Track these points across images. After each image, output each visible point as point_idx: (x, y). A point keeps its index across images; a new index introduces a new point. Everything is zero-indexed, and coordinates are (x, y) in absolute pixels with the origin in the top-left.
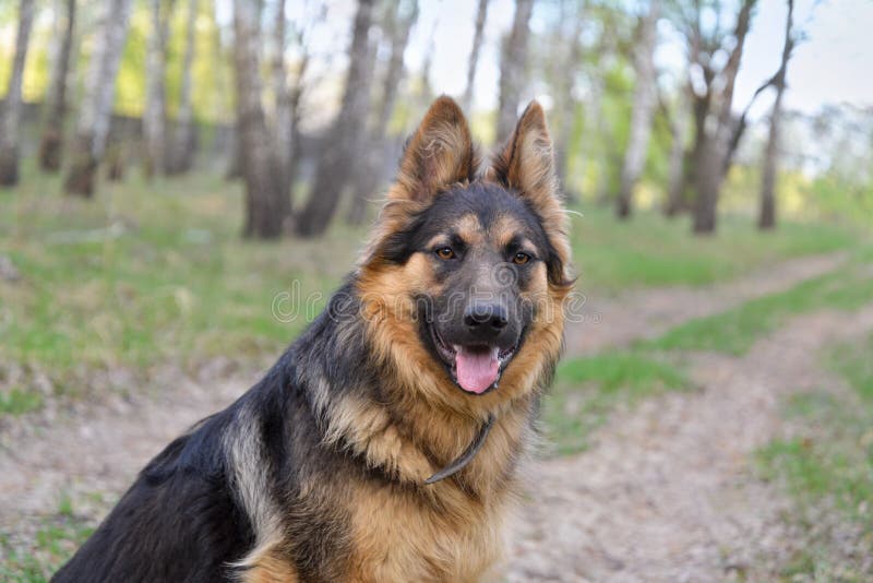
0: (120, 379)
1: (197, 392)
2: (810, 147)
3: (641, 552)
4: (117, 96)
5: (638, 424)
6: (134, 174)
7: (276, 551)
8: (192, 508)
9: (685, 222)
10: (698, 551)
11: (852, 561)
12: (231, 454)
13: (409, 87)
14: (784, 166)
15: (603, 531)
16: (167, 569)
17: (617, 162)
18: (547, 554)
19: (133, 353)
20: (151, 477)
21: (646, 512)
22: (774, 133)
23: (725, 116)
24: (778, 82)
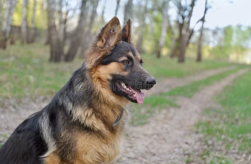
0: (13, 101)
1: (35, 105)
2: (212, 39)
3: (160, 151)
4: (13, 20)
5: (161, 116)
6: (18, 43)
7: (54, 153)
8: (30, 140)
9: (176, 59)
10: (176, 150)
11: (220, 152)
12: (41, 125)
13: (98, 19)
14: (204, 44)
15: (151, 146)
16: (23, 157)
17: (157, 42)
18: (133, 152)
19: (17, 94)
20: (18, 131)
21: (163, 141)
22: (202, 34)
23: (188, 29)
24: (203, 20)
